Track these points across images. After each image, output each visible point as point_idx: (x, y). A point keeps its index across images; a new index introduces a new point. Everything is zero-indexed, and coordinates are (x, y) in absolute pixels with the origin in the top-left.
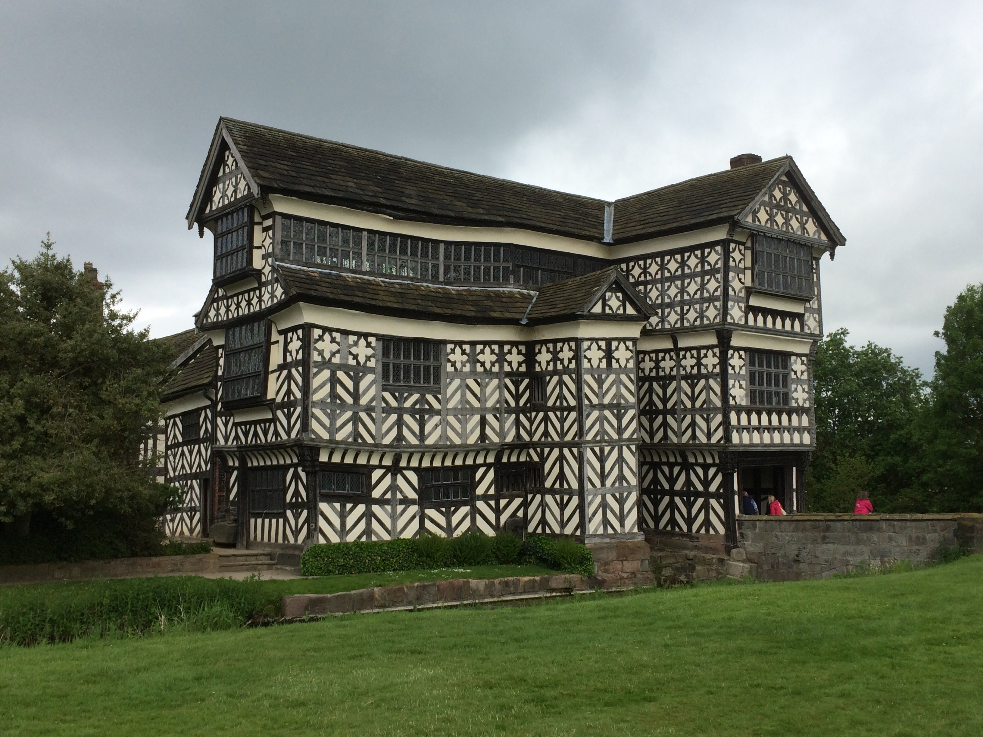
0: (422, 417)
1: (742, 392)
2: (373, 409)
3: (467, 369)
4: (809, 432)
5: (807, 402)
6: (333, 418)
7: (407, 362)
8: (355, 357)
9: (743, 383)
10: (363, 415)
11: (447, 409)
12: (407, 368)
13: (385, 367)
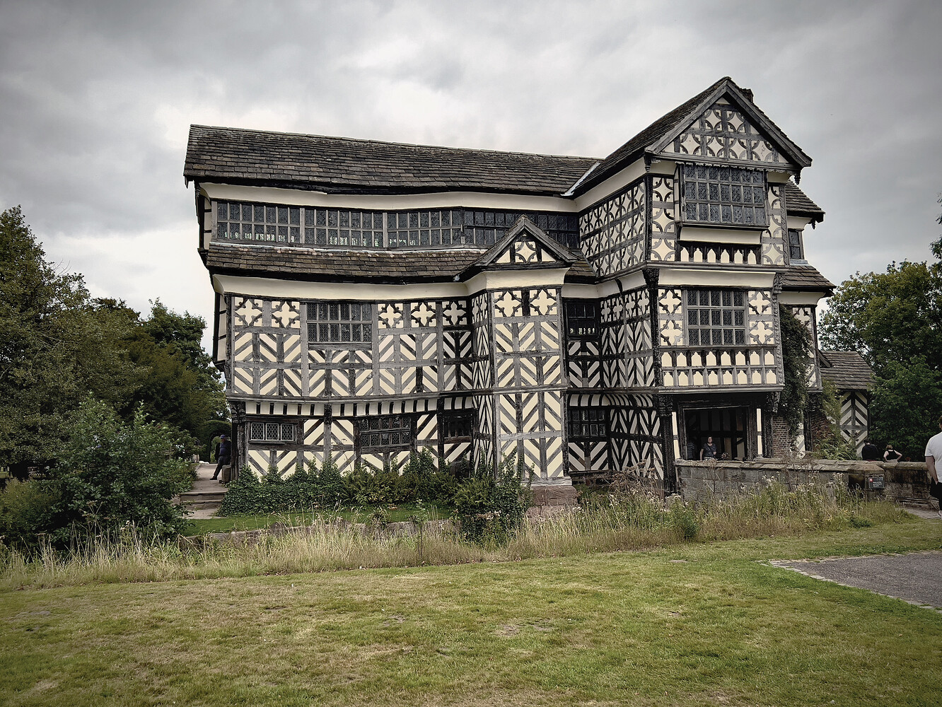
0: (352, 372)
1: (679, 333)
2: (299, 366)
3: (401, 325)
4: (774, 371)
5: (772, 339)
6: (256, 376)
7: (334, 322)
8: (279, 320)
9: (680, 323)
10: (289, 372)
11: (380, 363)
12: (335, 328)
13: (312, 328)
